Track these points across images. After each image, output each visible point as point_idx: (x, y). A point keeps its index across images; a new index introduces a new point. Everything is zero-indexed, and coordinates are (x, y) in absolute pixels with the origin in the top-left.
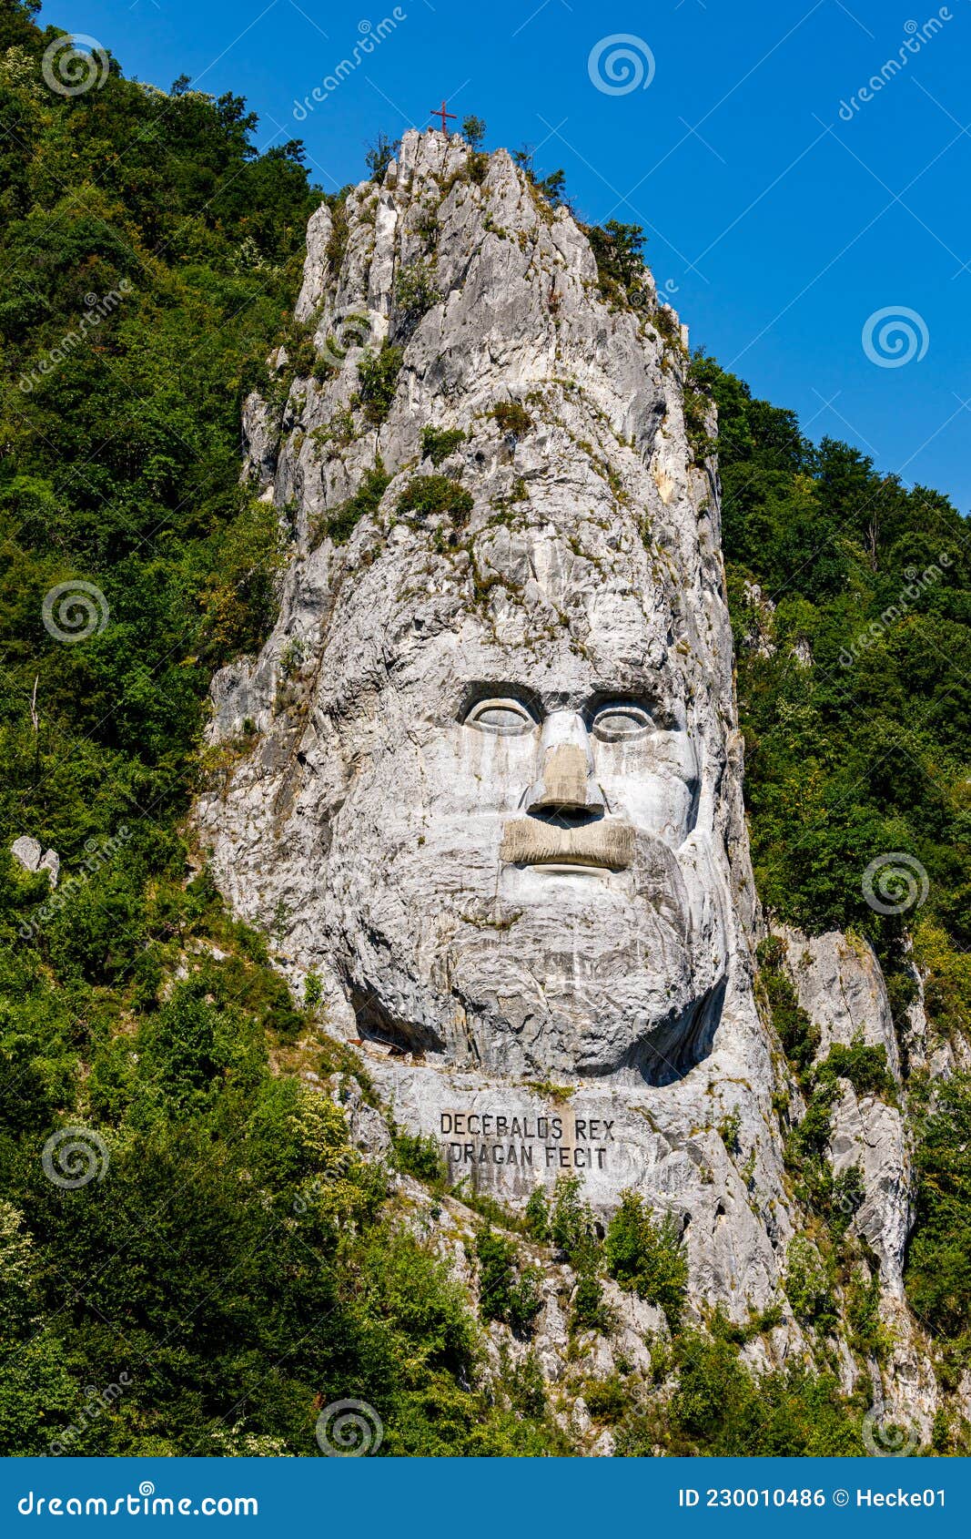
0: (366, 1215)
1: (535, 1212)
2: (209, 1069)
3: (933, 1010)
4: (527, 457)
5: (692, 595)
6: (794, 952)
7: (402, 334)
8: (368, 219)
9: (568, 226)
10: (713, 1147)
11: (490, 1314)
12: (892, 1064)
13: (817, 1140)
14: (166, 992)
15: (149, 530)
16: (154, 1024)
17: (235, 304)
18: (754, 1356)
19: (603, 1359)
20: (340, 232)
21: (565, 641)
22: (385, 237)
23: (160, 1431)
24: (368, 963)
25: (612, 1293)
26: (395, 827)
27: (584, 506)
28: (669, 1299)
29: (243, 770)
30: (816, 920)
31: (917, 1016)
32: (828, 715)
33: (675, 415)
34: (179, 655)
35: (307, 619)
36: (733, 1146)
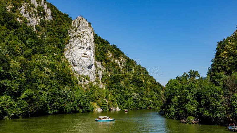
0: (73, 75)
1: (82, 75)
2: (64, 66)
3: (104, 66)
4: (84, 35)
5: (93, 43)
6: (97, 63)
7: (77, 27)
8: (76, 21)
9: (87, 22)
10: (92, 73)
11: (79, 81)
12: (101, 69)
13: (97, 73)
14: (62, 62)
15: (63, 37)
16: (61, 64)
17: (68, 25)
18: (93, 84)
19: (85, 83)
20: (74, 21)
21: (85, 45)
22: (77, 22)
23: (62, 86)
24: (74, 61)
25: (86, 80)
26: (75, 54)
27: (87, 38)
28: (89, 80)
29: (67, 50)
30: (98, 61)
31: (103, 66)
32: (99, 50)
33: (92, 33)
34: (64, 44)
35: (71, 42)
36: (93, 72)
